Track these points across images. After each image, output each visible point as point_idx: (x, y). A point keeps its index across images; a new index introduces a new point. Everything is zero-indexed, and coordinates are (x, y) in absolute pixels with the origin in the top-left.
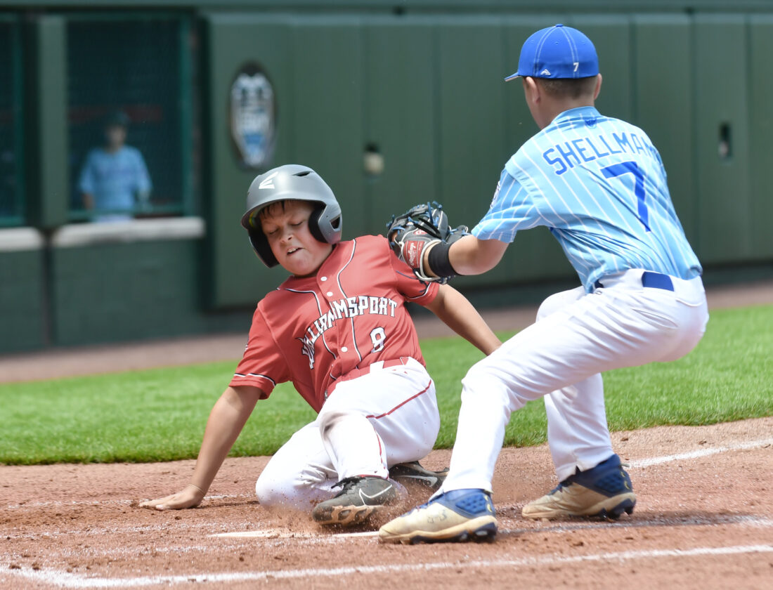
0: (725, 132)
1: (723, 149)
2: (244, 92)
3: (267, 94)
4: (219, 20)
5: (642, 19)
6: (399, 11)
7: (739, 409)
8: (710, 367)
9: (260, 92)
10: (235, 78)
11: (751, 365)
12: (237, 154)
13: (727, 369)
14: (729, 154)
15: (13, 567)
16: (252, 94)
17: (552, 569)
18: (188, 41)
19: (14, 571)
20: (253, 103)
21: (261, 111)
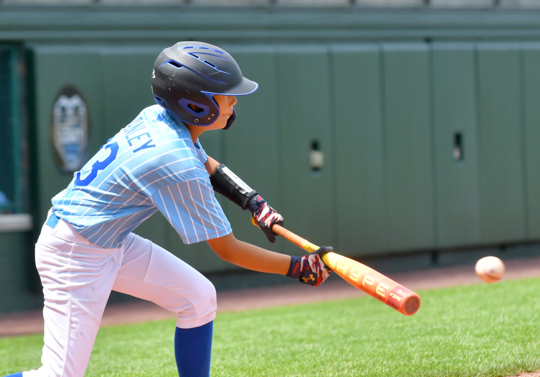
0: (458, 139)
1: (456, 153)
2: (64, 109)
3: (83, 111)
4: (41, 51)
7: (498, 368)
8: (468, 333)
9: (76, 109)
10: (56, 99)
11: (502, 332)
12: (59, 161)
13: (482, 335)
14: (462, 157)
16: (70, 112)
18: (17, 68)
20: (71, 120)
21: (77, 126)
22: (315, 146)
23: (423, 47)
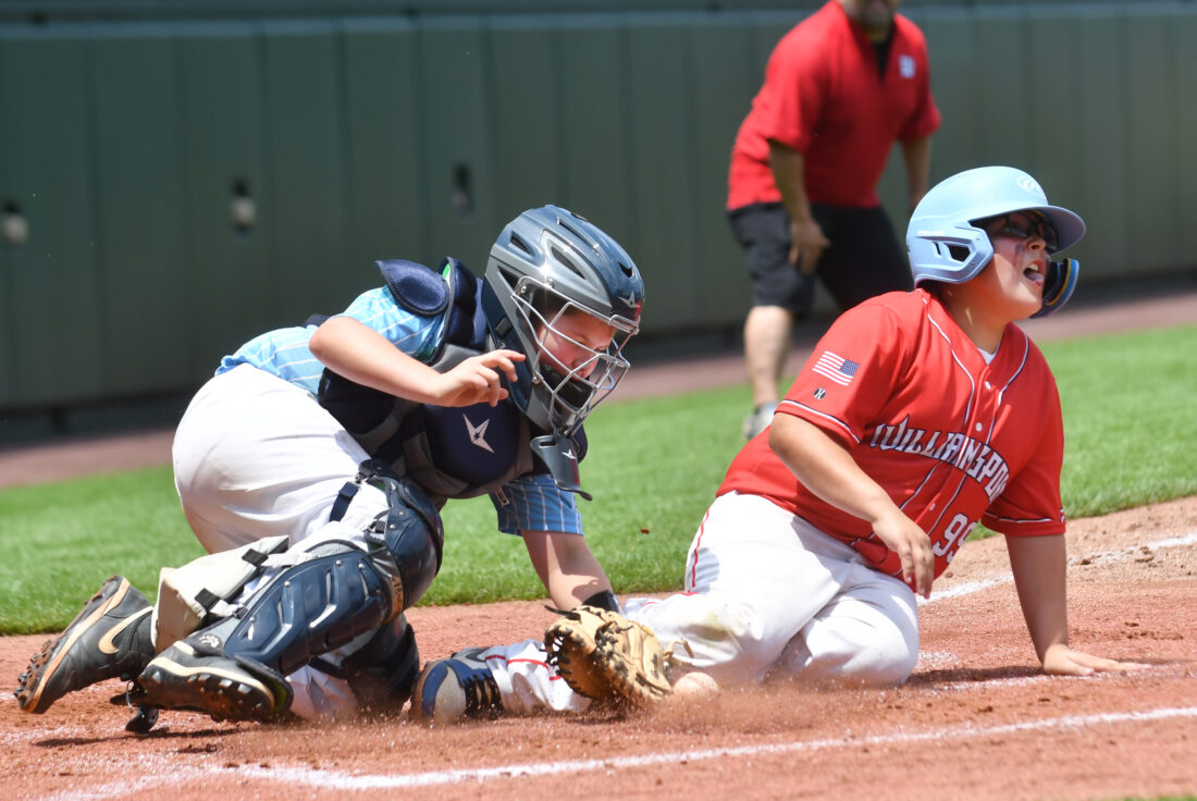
0: (462, 177)
1: (457, 199)
5: (353, 25)
6: (38, 19)
14: (469, 206)
15: (230, 766)
17: (993, 743)
19: (231, 770)
22: (241, 190)
23: (400, 25)
